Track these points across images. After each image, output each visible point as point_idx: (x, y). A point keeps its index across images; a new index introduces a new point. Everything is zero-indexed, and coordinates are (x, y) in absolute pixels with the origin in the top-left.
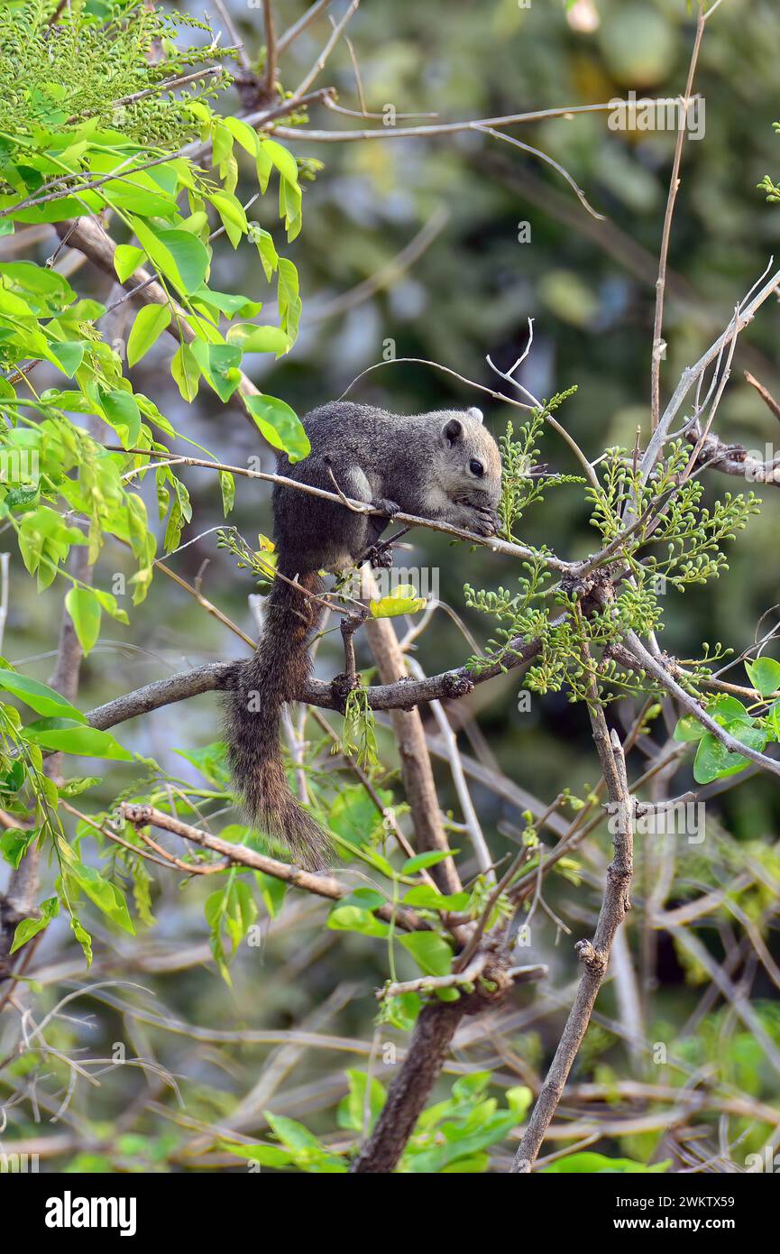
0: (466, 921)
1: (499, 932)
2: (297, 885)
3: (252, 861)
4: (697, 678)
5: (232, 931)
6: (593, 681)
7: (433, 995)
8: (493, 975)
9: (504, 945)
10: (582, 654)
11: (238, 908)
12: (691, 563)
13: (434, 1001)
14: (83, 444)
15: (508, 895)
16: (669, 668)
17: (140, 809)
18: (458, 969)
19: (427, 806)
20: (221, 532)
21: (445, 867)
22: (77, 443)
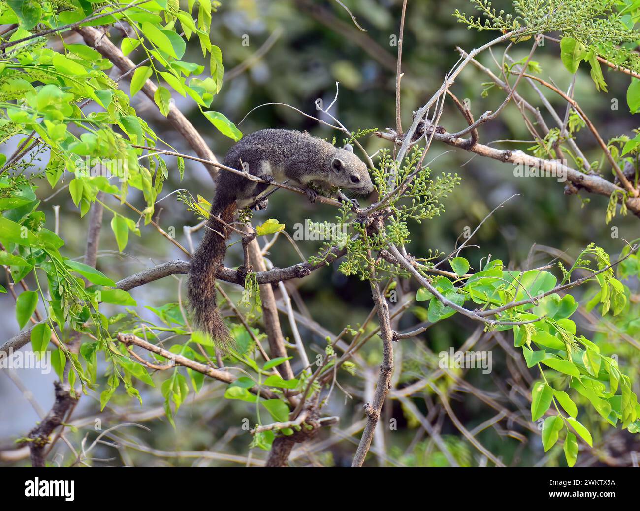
0: (296, 394)
1: (313, 400)
2: (209, 375)
3: (186, 363)
4: (427, 268)
5: (176, 400)
6: (373, 269)
7: (280, 432)
8: (311, 422)
9: (316, 406)
10: (367, 255)
11: (178, 388)
12: (424, 209)
13: (280, 435)
14: (119, 142)
15: (318, 380)
16: (412, 262)
17: (128, 336)
18: (293, 419)
19: (276, 335)
20: (179, 193)
21: (285, 366)
22: (116, 142)
